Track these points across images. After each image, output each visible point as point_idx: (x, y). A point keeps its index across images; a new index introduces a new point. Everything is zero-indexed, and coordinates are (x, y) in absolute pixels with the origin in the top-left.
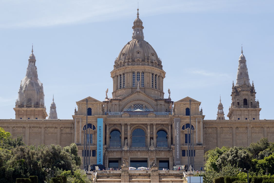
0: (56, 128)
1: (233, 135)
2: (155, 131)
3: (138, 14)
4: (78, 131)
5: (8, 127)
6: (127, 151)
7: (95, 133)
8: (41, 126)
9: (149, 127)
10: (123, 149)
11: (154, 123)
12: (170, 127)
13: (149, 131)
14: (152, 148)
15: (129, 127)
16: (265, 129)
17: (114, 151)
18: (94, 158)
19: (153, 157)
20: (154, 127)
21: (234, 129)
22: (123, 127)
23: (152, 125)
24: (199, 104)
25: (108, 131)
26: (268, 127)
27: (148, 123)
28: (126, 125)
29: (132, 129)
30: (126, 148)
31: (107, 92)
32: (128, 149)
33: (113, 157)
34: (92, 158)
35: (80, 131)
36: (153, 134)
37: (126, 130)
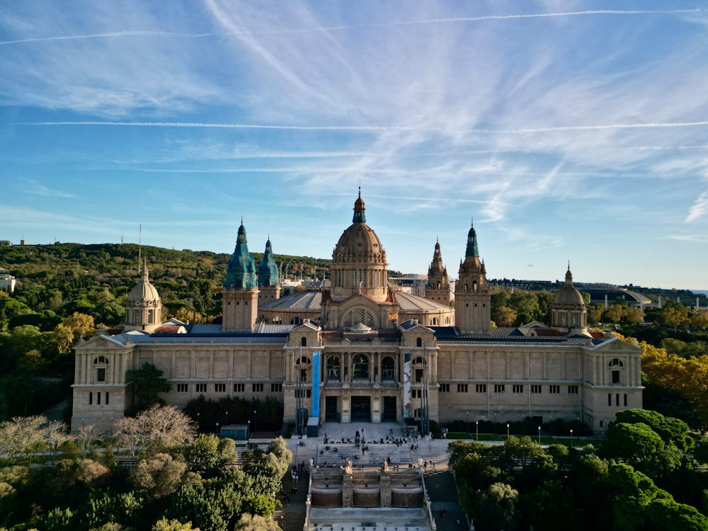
0: (264, 351)
1: (469, 360)
2: (379, 361)
4: (290, 366)
5: (208, 351)
6: (347, 389)
7: (310, 368)
8: (247, 349)
9: (373, 356)
10: (343, 387)
11: (379, 351)
12: (397, 357)
13: (373, 361)
14: (377, 386)
15: (349, 356)
16: (508, 354)
17: (332, 389)
18: (309, 399)
19: (378, 396)
20: (379, 356)
21: (471, 354)
22: (343, 357)
23: (376, 354)
25: (325, 362)
26: (512, 352)
27: (372, 351)
28: (346, 354)
29: (352, 357)
30: (346, 386)
32: (349, 387)
33: (331, 395)
34: (306, 399)
35: (293, 367)
36: (377, 363)
37: (346, 359)
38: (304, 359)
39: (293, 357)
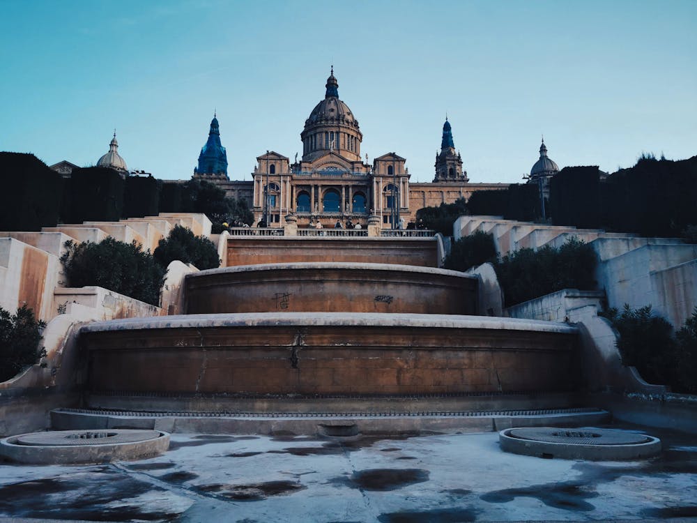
2: (351, 193)
3: (332, 71)
9: (344, 189)
11: (350, 184)
12: (368, 189)
13: (344, 193)
14: (347, 214)
15: (320, 189)
20: (350, 189)
22: (313, 189)
23: (347, 187)
24: (404, 161)
25: (294, 194)
27: (343, 184)
28: (317, 186)
29: (323, 191)
30: (315, 214)
31: (296, 156)
32: (318, 214)
36: (349, 198)
37: (317, 193)
38: (272, 185)
39: (261, 184)
